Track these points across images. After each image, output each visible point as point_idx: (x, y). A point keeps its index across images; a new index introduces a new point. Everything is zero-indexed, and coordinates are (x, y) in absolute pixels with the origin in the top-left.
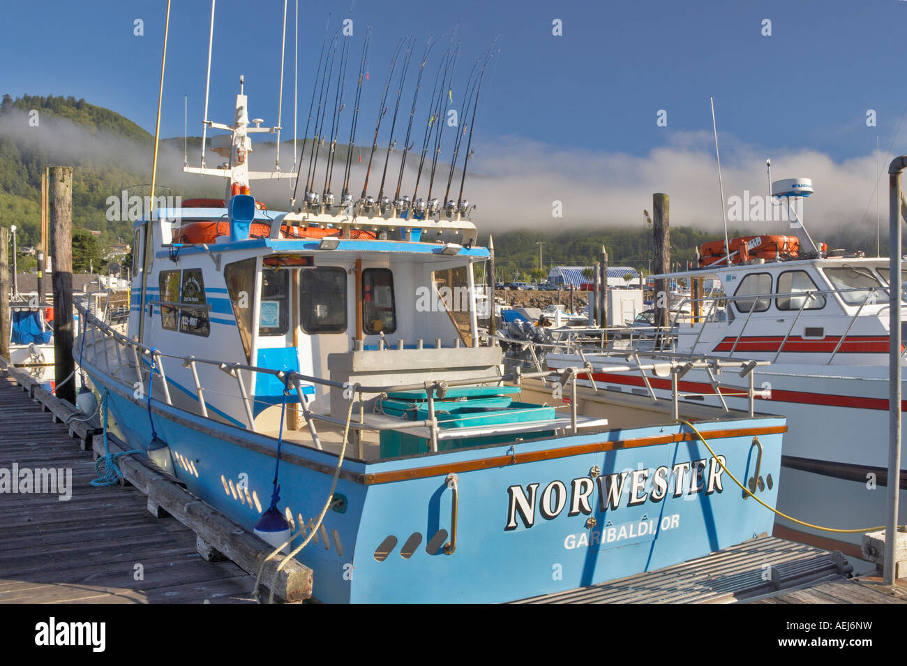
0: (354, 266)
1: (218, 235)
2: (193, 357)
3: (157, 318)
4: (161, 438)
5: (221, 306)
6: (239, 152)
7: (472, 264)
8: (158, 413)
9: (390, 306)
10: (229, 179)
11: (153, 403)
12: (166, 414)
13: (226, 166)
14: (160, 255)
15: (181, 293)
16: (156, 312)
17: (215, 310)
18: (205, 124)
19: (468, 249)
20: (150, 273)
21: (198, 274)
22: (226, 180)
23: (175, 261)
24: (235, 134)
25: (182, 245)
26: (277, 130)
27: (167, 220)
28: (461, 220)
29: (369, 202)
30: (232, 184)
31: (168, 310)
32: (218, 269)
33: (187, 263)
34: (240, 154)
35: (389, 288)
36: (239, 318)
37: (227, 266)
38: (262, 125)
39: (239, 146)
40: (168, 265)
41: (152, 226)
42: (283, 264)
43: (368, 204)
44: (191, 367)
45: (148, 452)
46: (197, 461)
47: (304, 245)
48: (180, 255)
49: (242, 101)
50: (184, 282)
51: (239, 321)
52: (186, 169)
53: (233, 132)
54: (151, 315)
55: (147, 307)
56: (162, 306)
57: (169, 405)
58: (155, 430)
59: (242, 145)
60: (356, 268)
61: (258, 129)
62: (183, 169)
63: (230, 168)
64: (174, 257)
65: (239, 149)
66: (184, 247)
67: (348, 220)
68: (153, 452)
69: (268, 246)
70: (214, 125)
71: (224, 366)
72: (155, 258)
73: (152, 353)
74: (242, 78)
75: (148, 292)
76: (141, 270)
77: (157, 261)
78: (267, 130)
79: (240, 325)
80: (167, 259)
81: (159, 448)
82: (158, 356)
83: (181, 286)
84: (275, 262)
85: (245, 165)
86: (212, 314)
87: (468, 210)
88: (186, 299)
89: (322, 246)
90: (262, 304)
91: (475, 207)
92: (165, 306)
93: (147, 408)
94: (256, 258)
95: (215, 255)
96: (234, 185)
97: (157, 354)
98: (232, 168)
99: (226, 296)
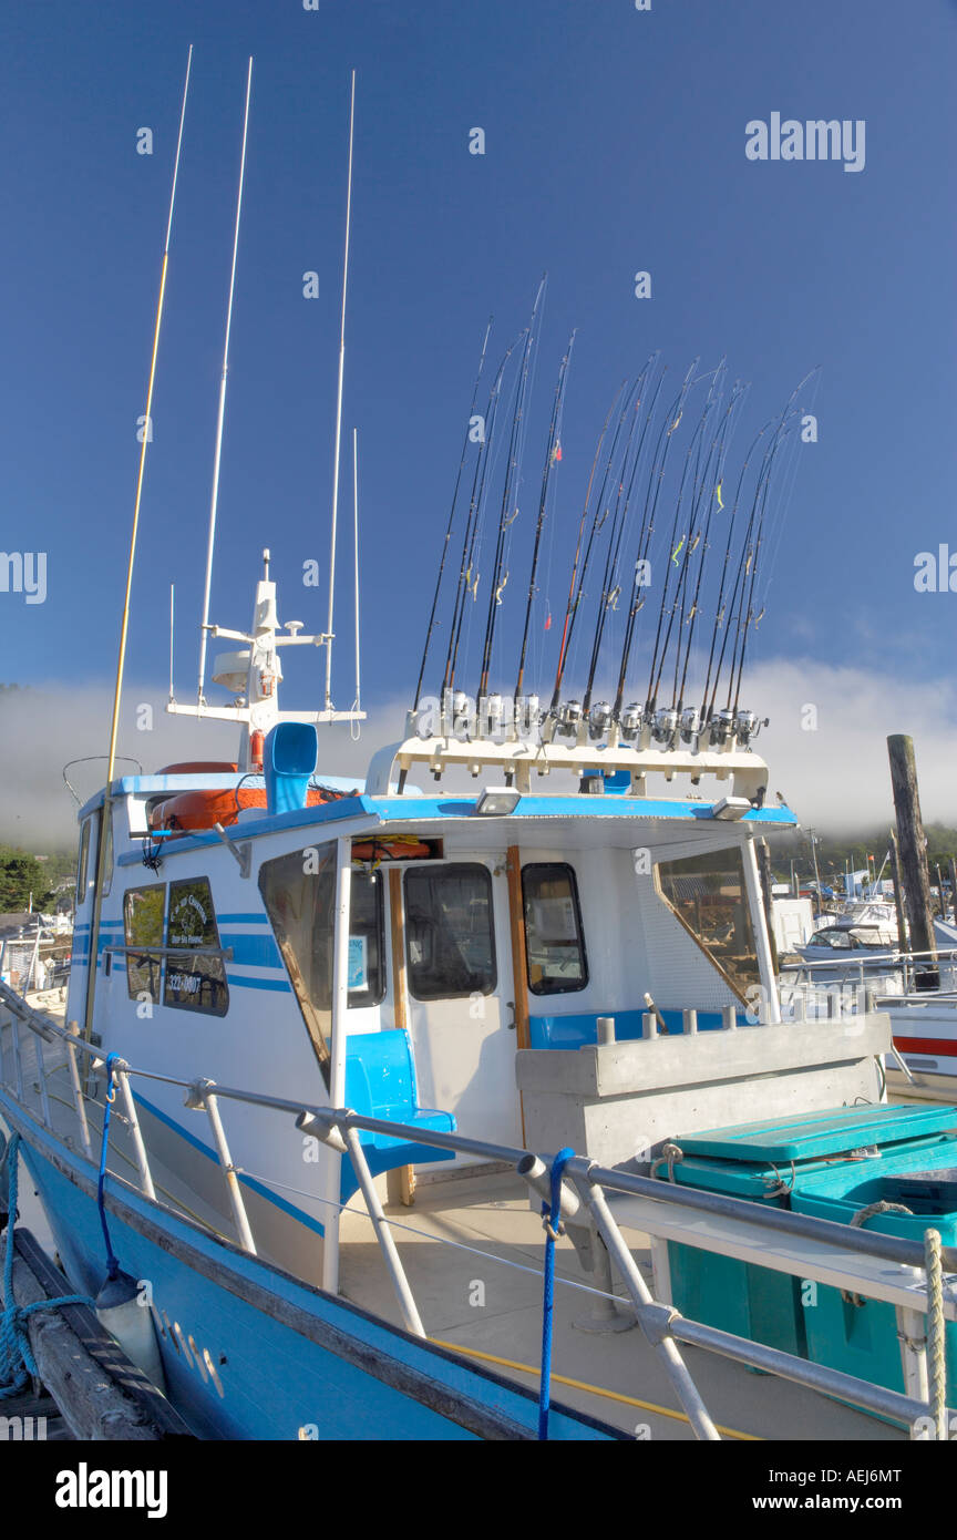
0: (504, 859)
1: (241, 810)
2: (212, 1082)
3: (119, 978)
4: (129, 1273)
5: (251, 951)
6: (262, 678)
7: (751, 841)
8: (122, 1218)
9: (575, 936)
10: (246, 725)
11: (109, 1188)
12: (141, 1224)
13: (241, 703)
14: (125, 861)
15: (166, 927)
16: (117, 967)
17: (238, 958)
18: (205, 631)
19: (757, 809)
20: (107, 896)
21: (198, 889)
22: (239, 729)
23: (154, 866)
24: (256, 648)
25: (169, 832)
26: (326, 640)
27: (139, 795)
28: (737, 751)
29: (572, 713)
30: (251, 732)
31: (138, 961)
32: (245, 874)
33: (180, 868)
34: (265, 681)
35: (570, 900)
36: (297, 975)
37: (265, 866)
38: (301, 632)
39: (263, 667)
40: (143, 876)
41: (111, 813)
42: (386, 856)
43: (571, 717)
44: (207, 1106)
45: (98, 1311)
46: (224, 1361)
47: (439, 807)
48: (163, 856)
49: (267, 591)
50: (171, 908)
51: (298, 981)
52: (172, 708)
53: (252, 643)
54: (108, 973)
55: (101, 958)
56: (128, 954)
57: (151, 1203)
58: (115, 1254)
59: (268, 666)
60: (508, 863)
61: (295, 639)
62: (166, 709)
63: (247, 706)
64: (152, 860)
65: (262, 672)
66: (170, 838)
67: (527, 751)
68: (109, 1312)
69: (369, 809)
70: (221, 632)
71: (309, 1118)
72: (116, 866)
73: (109, 1066)
74: (267, 553)
75: (104, 931)
76: (91, 884)
77: (119, 870)
78: (308, 639)
79: (301, 990)
80: (141, 866)
81: (125, 1301)
82: (123, 1074)
83: (166, 915)
84: (368, 851)
85: (273, 700)
86: (232, 969)
87: (756, 726)
88: (176, 940)
89: (484, 809)
90: (352, 944)
91: (766, 723)
92: (134, 956)
93: (96, 1197)
94: (337, 840)
95: (238, 845)
96: (255, 736)
97: (119, 1070)
98: (250, 705)
99: (266, 929)
